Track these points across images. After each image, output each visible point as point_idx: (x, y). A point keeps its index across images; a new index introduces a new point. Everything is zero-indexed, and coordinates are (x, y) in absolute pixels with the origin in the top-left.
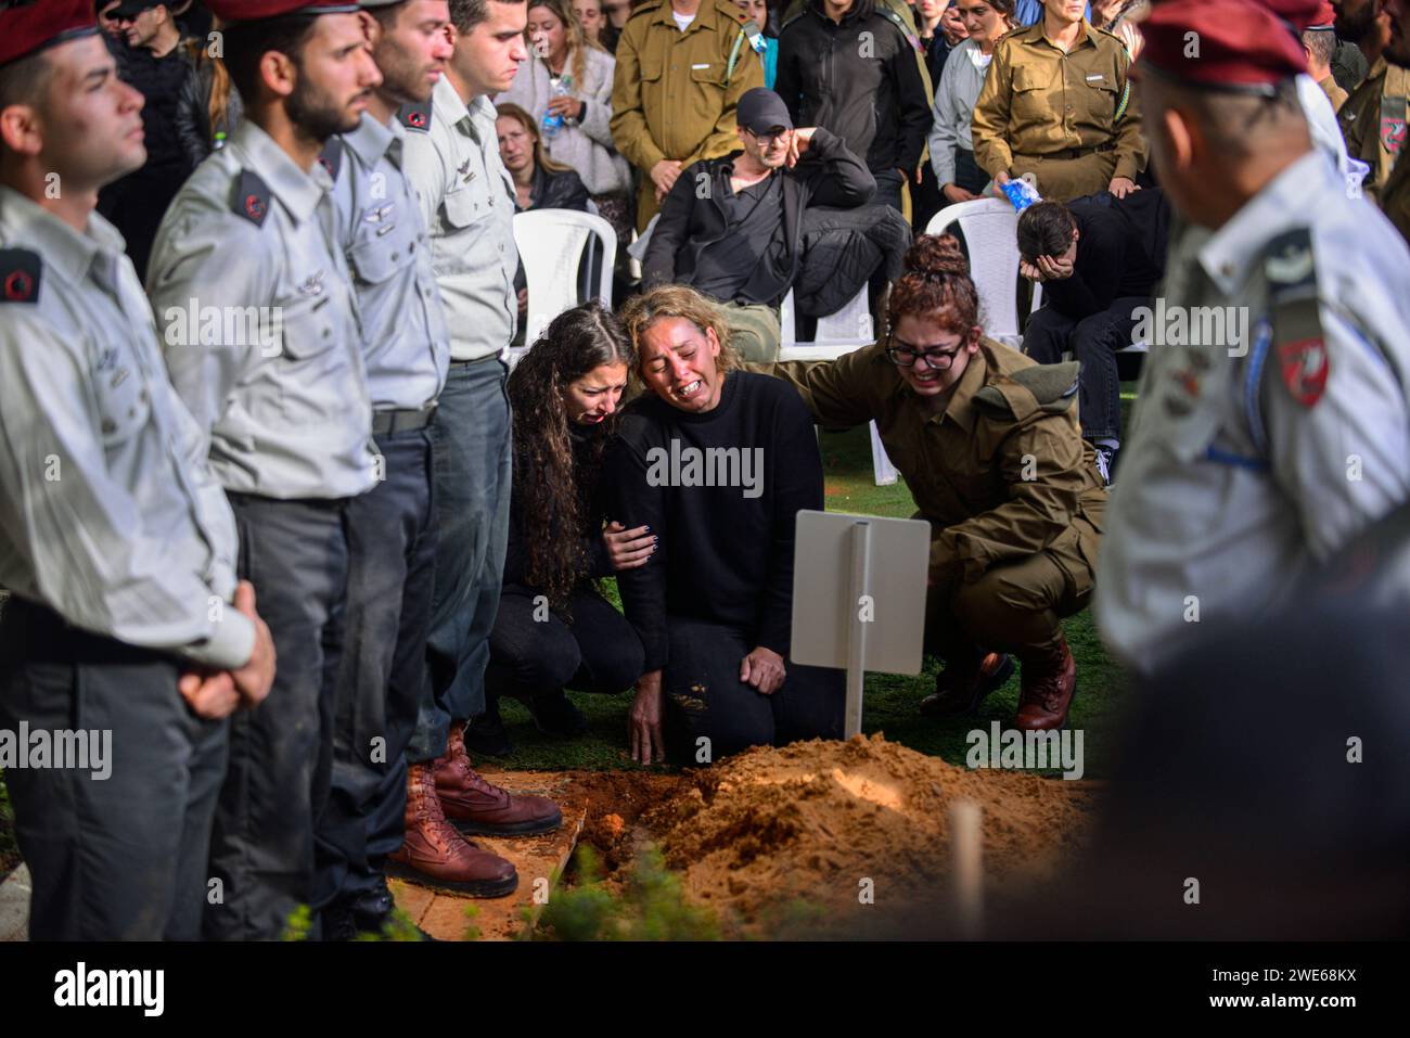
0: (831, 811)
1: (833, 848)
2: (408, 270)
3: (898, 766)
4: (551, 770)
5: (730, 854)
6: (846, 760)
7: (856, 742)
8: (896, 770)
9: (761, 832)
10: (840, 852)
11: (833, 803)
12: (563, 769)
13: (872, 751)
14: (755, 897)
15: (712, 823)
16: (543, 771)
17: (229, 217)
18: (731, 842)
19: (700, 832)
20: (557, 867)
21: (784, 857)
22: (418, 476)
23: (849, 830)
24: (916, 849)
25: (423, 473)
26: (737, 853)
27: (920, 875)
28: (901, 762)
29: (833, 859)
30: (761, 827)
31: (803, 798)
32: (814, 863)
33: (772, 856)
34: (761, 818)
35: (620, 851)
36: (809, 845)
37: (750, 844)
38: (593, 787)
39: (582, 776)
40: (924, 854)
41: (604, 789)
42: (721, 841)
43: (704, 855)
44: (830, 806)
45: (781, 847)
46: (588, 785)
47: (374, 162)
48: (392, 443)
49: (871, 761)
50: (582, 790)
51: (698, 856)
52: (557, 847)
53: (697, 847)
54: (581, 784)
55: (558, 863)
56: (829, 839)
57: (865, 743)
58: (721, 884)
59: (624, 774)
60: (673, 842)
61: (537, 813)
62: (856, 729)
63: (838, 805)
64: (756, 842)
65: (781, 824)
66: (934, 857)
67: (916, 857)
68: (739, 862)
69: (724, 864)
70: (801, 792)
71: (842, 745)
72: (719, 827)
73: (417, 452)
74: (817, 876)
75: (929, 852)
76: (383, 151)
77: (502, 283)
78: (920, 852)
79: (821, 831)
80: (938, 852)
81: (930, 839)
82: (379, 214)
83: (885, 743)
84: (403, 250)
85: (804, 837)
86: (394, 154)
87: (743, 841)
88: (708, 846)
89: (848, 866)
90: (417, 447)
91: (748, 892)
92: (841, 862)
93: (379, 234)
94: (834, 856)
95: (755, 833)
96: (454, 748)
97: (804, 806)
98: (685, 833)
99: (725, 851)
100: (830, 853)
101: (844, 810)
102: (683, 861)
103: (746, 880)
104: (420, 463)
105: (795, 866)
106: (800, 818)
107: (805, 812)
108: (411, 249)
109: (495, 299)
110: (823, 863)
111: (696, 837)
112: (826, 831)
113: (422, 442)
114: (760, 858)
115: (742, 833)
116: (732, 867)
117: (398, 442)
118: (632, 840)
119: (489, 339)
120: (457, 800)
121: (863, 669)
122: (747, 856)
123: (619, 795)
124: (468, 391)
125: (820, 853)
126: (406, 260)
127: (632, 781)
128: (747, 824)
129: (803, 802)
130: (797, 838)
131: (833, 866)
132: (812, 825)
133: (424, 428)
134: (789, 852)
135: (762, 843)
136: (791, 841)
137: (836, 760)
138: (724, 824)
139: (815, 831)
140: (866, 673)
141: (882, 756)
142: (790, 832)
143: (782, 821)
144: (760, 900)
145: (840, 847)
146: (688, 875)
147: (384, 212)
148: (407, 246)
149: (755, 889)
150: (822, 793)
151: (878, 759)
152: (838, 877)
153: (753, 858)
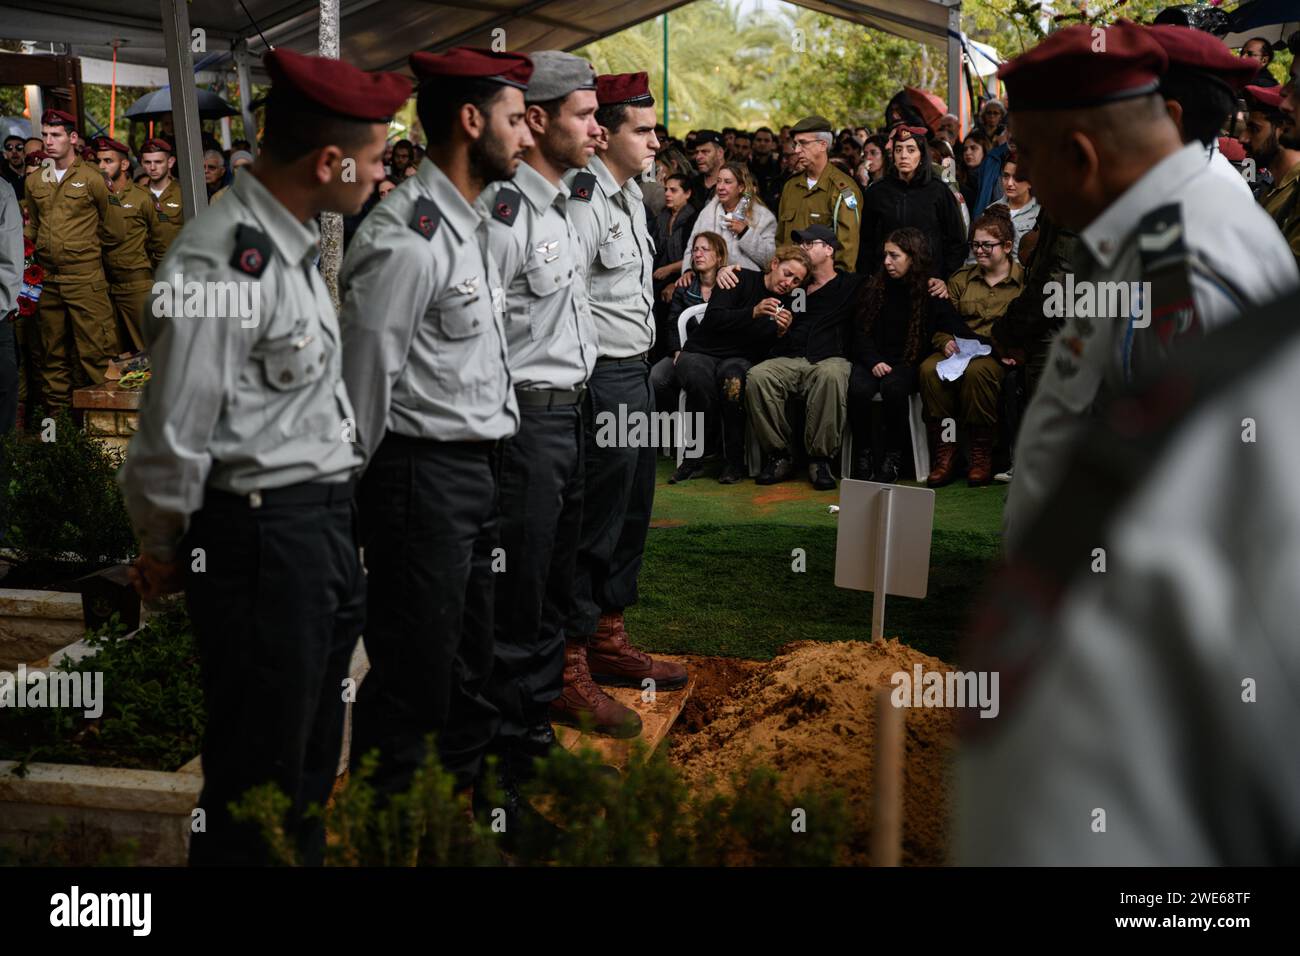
0: (854, 691)
1: (852, 719)
2: (568, 288)
3: (906, 662)
4: (676, 654)
5: (781, 719)
6: (871, 656)
7: (878, 644)
8: (905, 665)
9: (803, 704)
10: (856, 722)
11: (856, 686)
12: (682, 653)
13: (889, 651)
14: (790, 752)
15: (774, 696)
16: (670, 654)
17: (405, 229)
18: (782, 710)
19: (764, 701)
20: (667, 722)
21: (819, 724)
22: (571, 438)
23: (866, 706)
24: (914, 722)
25: (573, 436)
26: (786, 718)
27: (915, 742)
28: (910, 660)
29: (850, 727)
30: (804, 700)
31: (837, 681)
32: (836, 729)
33: (810, 722)
34: (803, 694)
35: (714, 712)
36: (836, 715)
37: (795, 712)
38: (701, 667)
39: (695, 659)
40: (921, 726)
41: (709, 669)
42: (776, 709)
43: (764, 718)
44: (854, 688)
45: (817, 716)
46: (699, 666)
47: (544, 210)
48: (550, 413)
49: (888, 658)
50: (694, 668)
51: (760, 718)
52: (669, 707)
53: (762, 712)
54: (693, 664)
55: (668, 719)
56: (852, 712)
57: (885, 644)
58: (772, 740)
59: (723, 659)
60: (746, 708)
61: (671, 675)
62: (879, 634)
63: (860, 687)
64: (800, 711)
65: (817, 700)
66: (927, 729)
67: (913, 729)
68: (786, 725)
69: (776, 726)
70: (836, 676)
71: (869, 645)
72: (778, 699)
73: (569, 421)
74: (838, 739)
75: (924, 725)
76: (551, 202)
77: (645, 308)
78: (916, 725)
79: (846, 706)
80: (930, 726)
81: (926, 716)
82: (547, 248)
83: (899, 645)
84: (564, 275)
85: (833, 709)
86: (561, 206)
87: (791, 710)
88: (768, 712)
89: (861, 733)
90: (570, 417)
91: (786, 748)
92: (856, 729)
93: (546, 262)
94: (852, 725)
95: (799, 705)
96: (615, 626)
97: (836, 688)
98: (754, 702)
99: (778, 717)
100: (848, 722)
101: (864, 691)
102: (748, 722)
103: (787, 739)
104: (571, 429)
105: (822, 730)
106: (831, 695)
107: (835, 691)
108: (570, 276)
109: (640, 318)
110: (842, 729)
111: (762, 705)
112: (850, 706)
113: (574, 413)
114: (801, 723)
115: (791, 704)
116: (781, 728)
117: (555, 413)
118: (722, 705)
119: (635, 345)
120: (616, 662)
121: (885, 592)
122: (792, 721)
123: (719, 673)
124: (619, 380)
125: (840, 722)
126: (565, 282)
127: (727, 664)
128: (796, 699)
129: (837, 684)
130: (828, 710)
131: (850, 732)
132: (840, 700)
133: (576, 404)
134: (822, 720)
135: (804, 712)
136: (824, 711)
137: (864, 656)
138: (782, 697)
139: (841, 705)
140: (887, 596)
141: (896, 654)
142: (823, 705)
143: (819, 697)
144: (793, 754)
145: (856, 718)
146: (749, 733)
147: (551, 246)
148: (568, 272)
149: (790, 746)
150: (850, 678)
151: (893, 656)
152: (853, 740)
153: (796, 723)
